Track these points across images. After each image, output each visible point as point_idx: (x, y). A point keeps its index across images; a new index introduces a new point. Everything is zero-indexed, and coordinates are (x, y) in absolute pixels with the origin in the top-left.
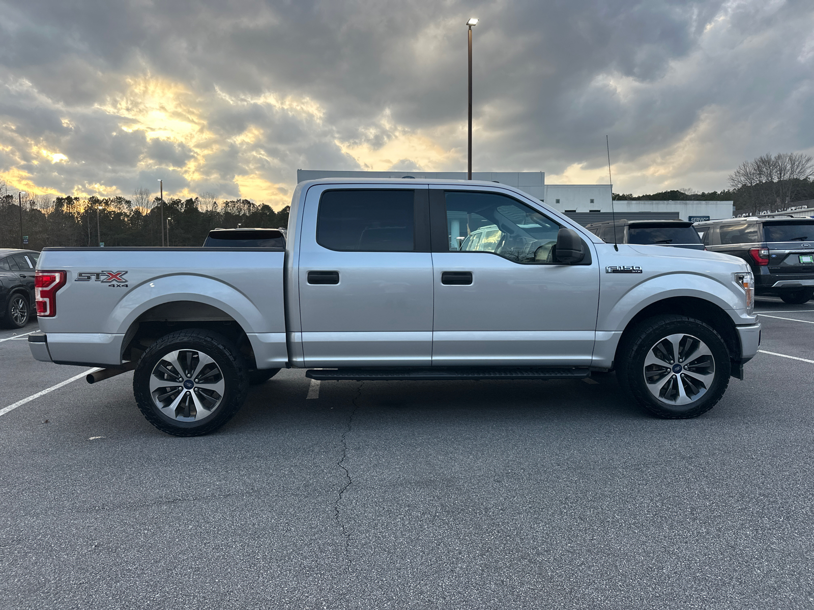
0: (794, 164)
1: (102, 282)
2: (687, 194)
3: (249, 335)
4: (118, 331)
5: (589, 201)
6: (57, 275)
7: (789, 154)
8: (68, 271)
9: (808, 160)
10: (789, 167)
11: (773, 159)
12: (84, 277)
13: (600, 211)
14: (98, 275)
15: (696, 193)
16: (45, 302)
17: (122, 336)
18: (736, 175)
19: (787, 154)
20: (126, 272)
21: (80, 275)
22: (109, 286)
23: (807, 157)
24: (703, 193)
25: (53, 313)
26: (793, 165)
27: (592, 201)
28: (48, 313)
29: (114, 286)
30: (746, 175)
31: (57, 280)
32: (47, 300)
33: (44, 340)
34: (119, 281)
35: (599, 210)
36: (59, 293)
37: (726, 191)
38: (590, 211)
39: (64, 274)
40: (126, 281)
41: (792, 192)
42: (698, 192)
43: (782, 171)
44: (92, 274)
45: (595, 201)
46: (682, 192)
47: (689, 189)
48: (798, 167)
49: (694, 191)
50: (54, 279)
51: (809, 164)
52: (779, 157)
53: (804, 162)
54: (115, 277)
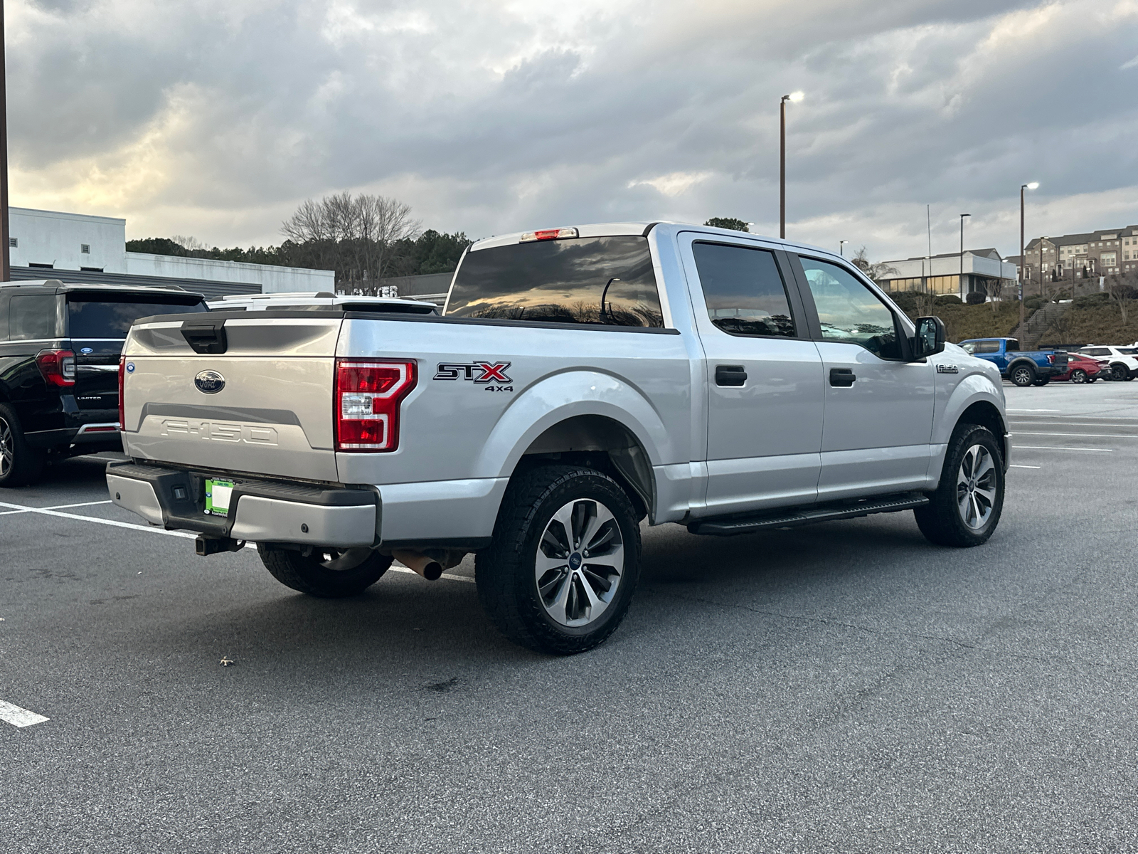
0: (385, 215)
1: (476, 382)
2: (186, 248)
3: (657, 469)
4: (501, 472)
5: (80, 249)
6: (403, 369)
7: (377, 198)
8: (420, 360)
9: (405, 212)
10: (377, 219)
11: (353, 201)
12: (447, 371)
13: (102, 270)
14: (468, 370)
15: (203, 247)
16: (381, 422)
17: (505, 481)
18: (295, 224)
19: (372, 197)
20: (509, 364)
21: (441, 368)
22: (486, 389)
23: (401, 207)
24: (215, 248)
25: (393, 446)
26: (382, 216)
27: (86, 249)
28: (383, 445)
29: (493, 390)
30: (312, 225)
31: (402, 380)
32: (384, 418)
33: (374, 501)
34: (500, 379)
35: (100, 267)
36: (406, 403)
37: (257, 248)
38: (83, 269)
39: (412, 365)
40: (510, 381)
41: (384, 262)
42: (206, 245)
43: (367, 223)
44: (460, 367)
45: (91, 249)
46: (177, 242)
47: (190, 239)
48: (390, 218)
49: (198, 243)
50: (396, 375)
51: (405, 219)
52: (362, 201)
53: (398, 214)
54: (493, 373)
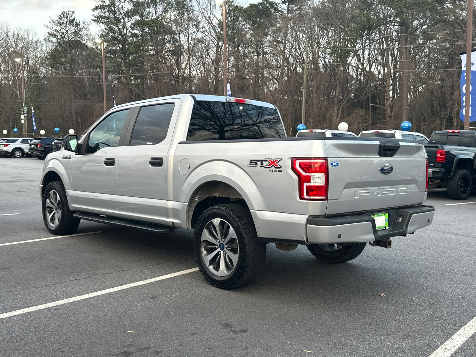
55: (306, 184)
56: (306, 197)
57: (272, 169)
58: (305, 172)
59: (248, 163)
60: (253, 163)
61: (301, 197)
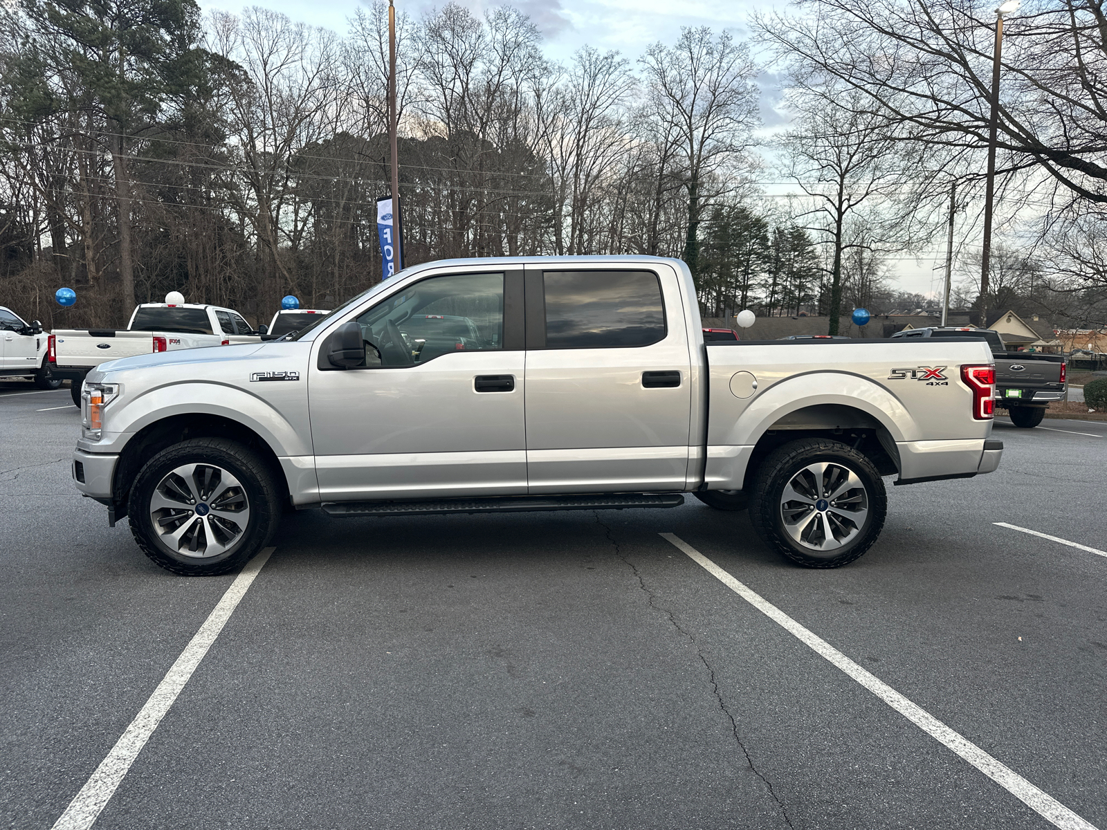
55: (983, 399)
56: (983, 415)
57: (931, 381)
58: (983, 383)
59: (889, 375)
60: (899, 374)
61: (977, 415)
